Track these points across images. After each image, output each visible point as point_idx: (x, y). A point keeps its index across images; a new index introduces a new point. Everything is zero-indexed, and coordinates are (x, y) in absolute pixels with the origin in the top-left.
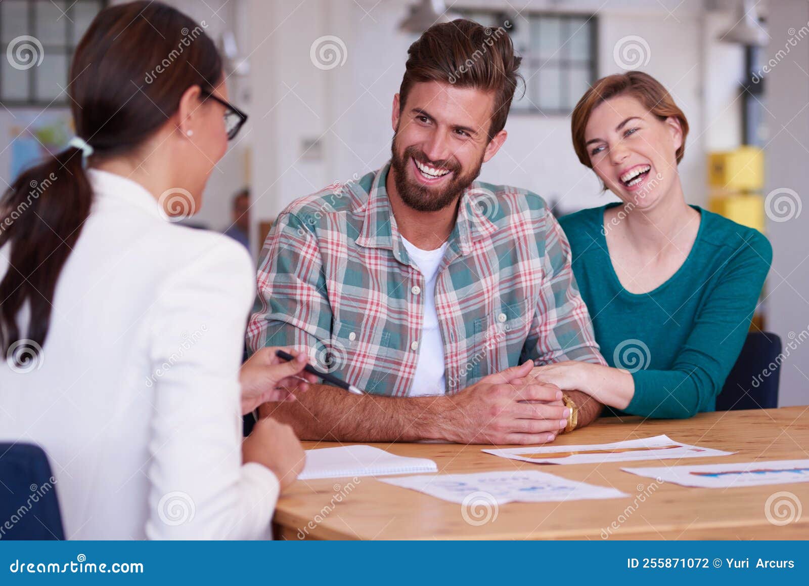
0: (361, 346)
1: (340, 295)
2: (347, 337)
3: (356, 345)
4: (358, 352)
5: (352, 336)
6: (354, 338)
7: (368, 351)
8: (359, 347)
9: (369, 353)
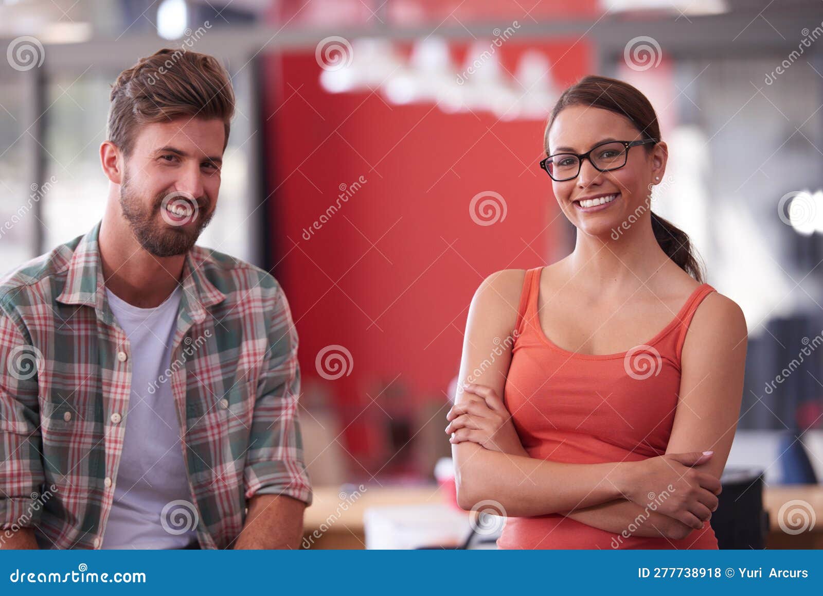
0: (77, 425)
1: (52, 372)
2: (62, 418)
3: (73, 425)
4: (74, 432)
5: (67, 415)
6: (70, 418)
7: (84, 430)
8: (75, 427)
9: (86, 432)
